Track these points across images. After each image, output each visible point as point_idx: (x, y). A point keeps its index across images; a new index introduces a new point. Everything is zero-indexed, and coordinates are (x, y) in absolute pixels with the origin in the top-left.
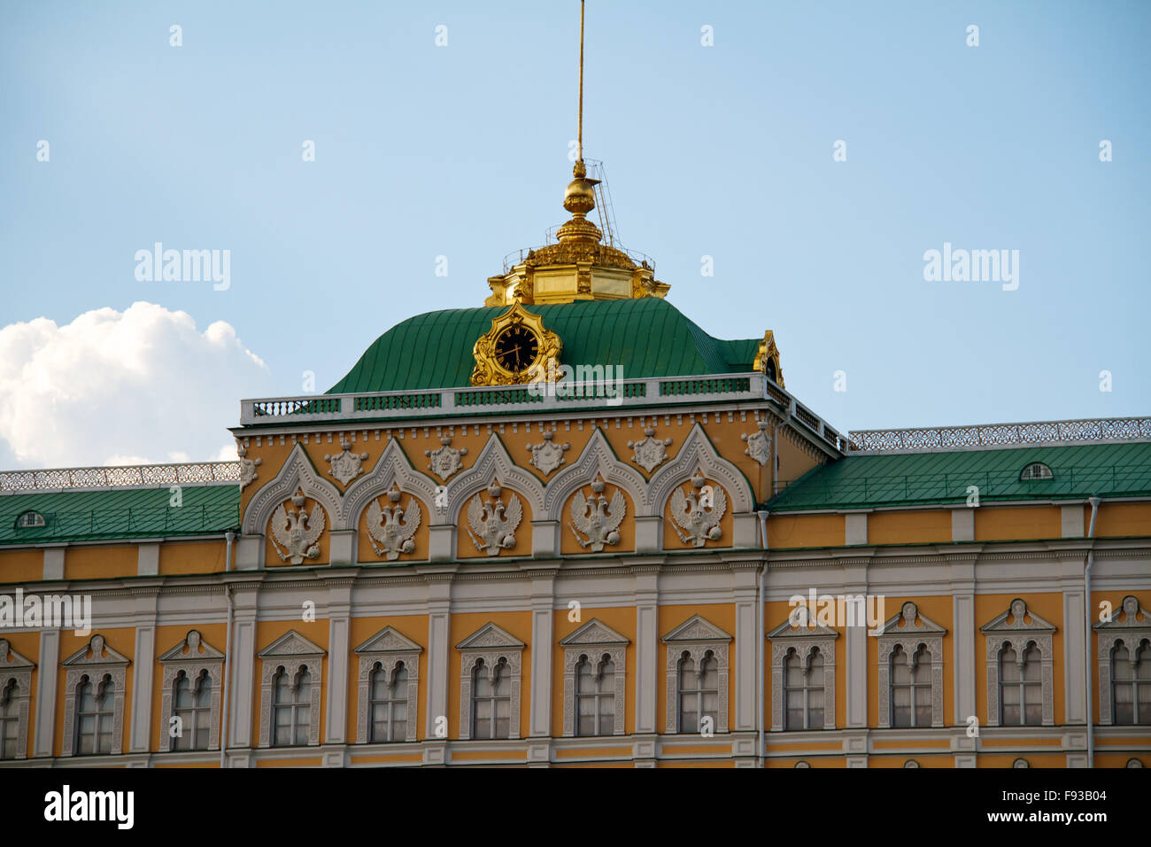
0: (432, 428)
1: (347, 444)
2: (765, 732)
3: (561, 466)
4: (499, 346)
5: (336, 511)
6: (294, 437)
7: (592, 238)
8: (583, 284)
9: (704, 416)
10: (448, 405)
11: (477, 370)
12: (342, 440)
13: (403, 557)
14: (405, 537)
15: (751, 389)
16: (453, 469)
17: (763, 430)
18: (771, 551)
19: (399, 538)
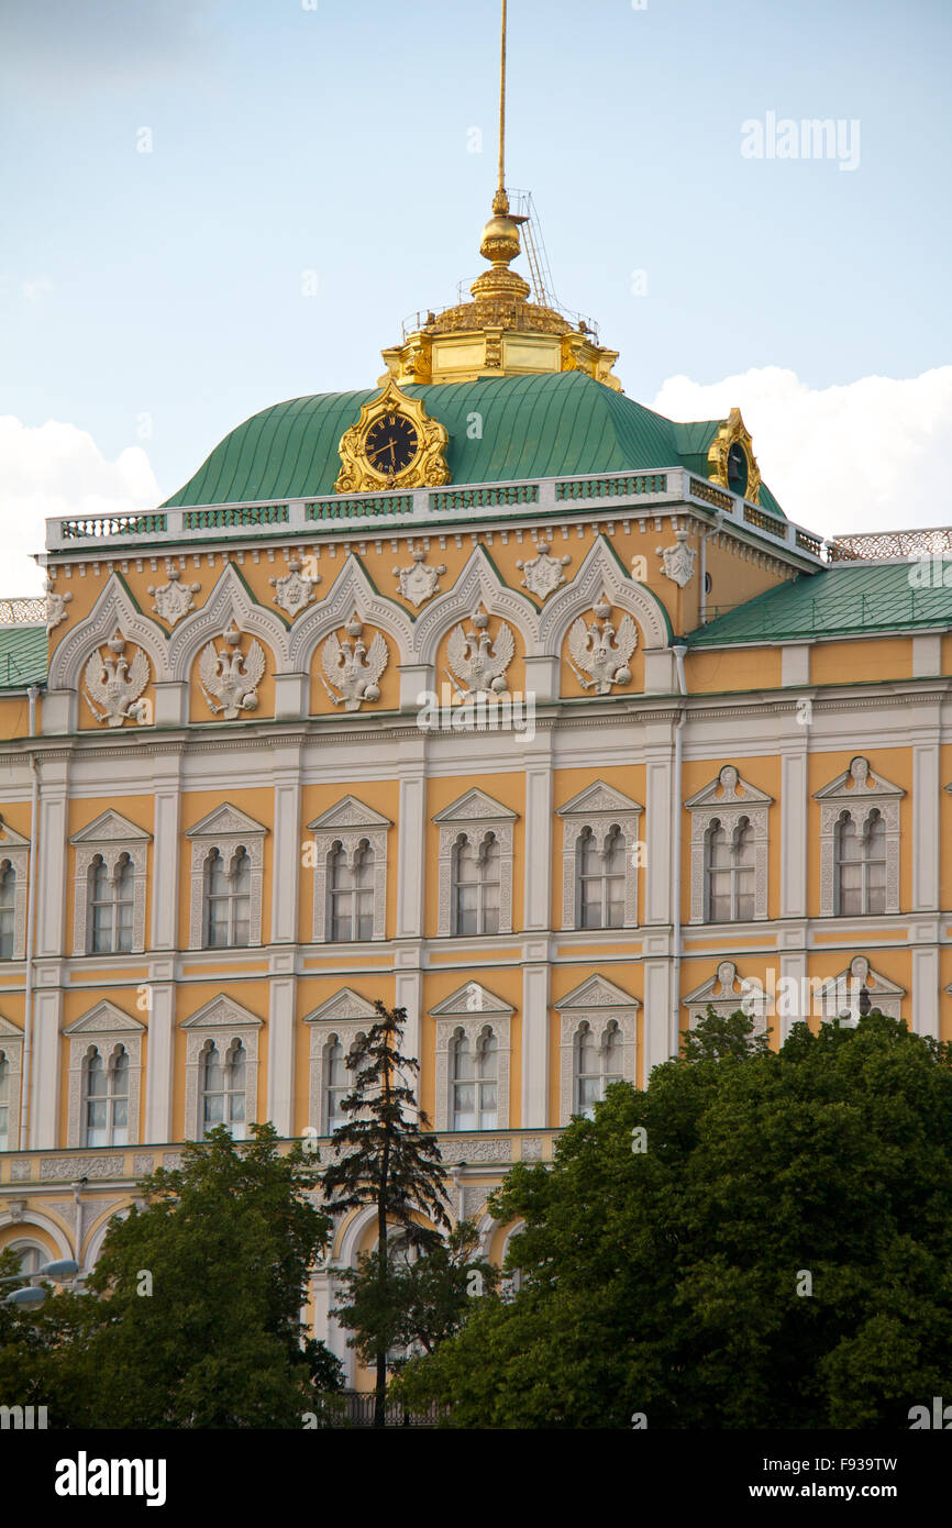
0: (277, 550)
1: (173, 572)
2: (682, 926)
3: (435, 594)
4: (370, 441)
5: (162, 656)
6: (110, 565)
7: (513, 293)
8: (491, 355)
9: (610, 525)
10: (298, 521)
11: (342, 474)
12: (168, 567)
13: (244, 715)
14: (246, 689)
15: (668, 489)
16: (303, 602)
17: (682, 541)
18: (691, 697)
19: (239, 691)
